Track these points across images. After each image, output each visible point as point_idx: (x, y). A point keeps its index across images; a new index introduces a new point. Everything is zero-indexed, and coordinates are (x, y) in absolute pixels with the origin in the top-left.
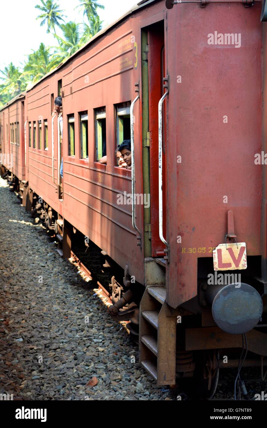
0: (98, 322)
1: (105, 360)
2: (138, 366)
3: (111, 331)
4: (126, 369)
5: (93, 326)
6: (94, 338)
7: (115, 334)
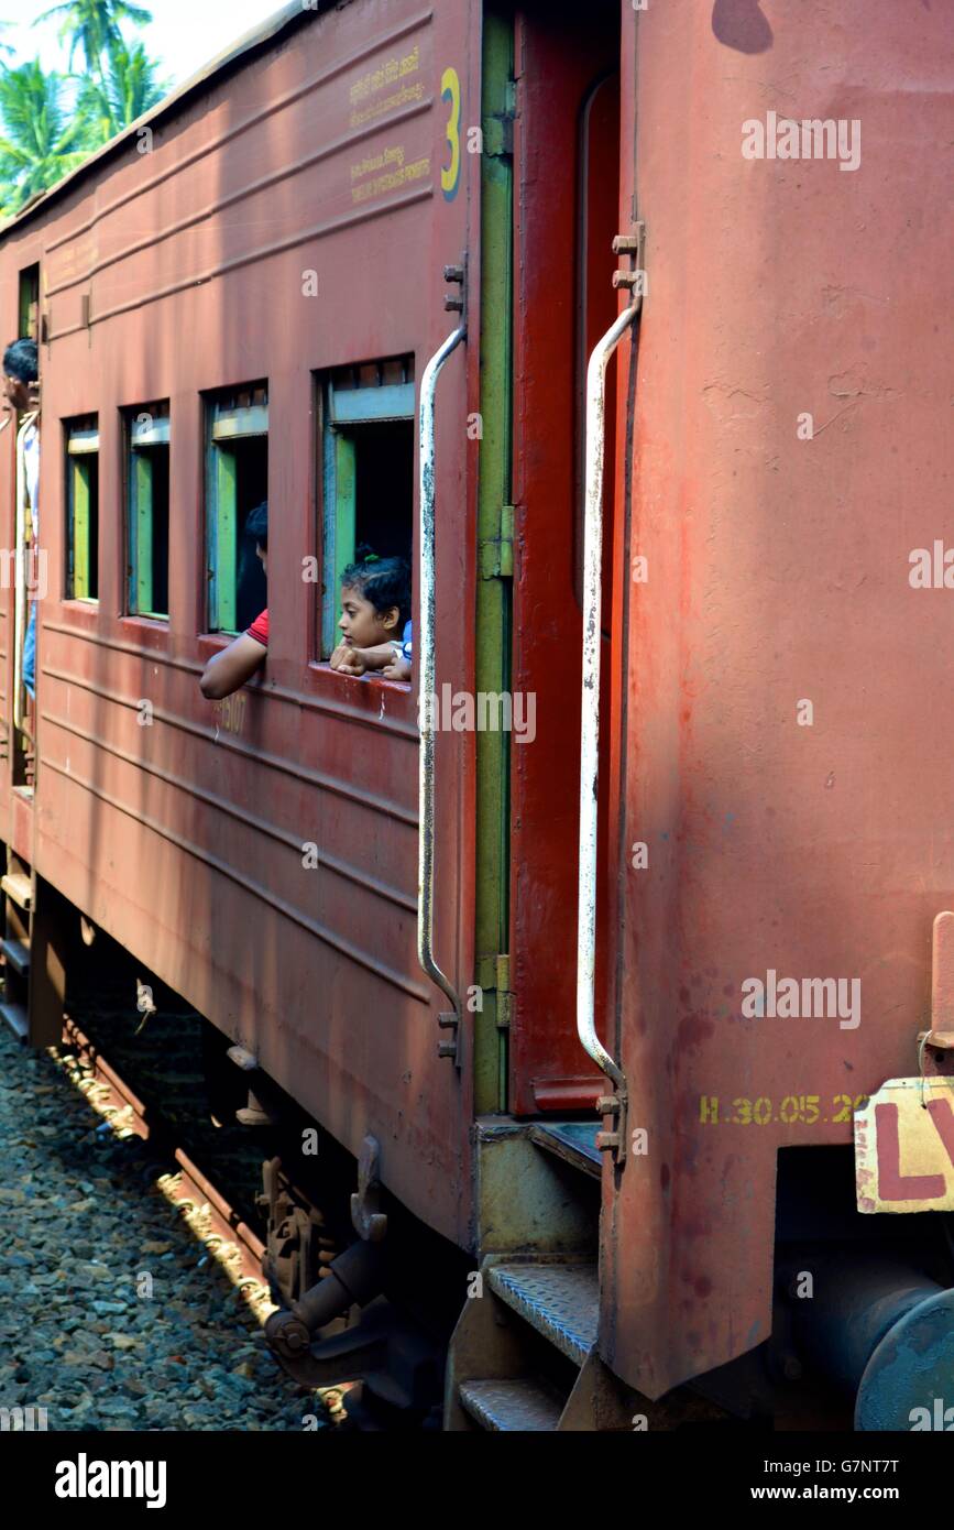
0: (115, 1234)
1: (138, 1384)
2: (264, 1407)
3: (164, 1272)
4: (220, 1419)
5: (94, 1248)
6: (97, 1299)
7: (179, 1281)
